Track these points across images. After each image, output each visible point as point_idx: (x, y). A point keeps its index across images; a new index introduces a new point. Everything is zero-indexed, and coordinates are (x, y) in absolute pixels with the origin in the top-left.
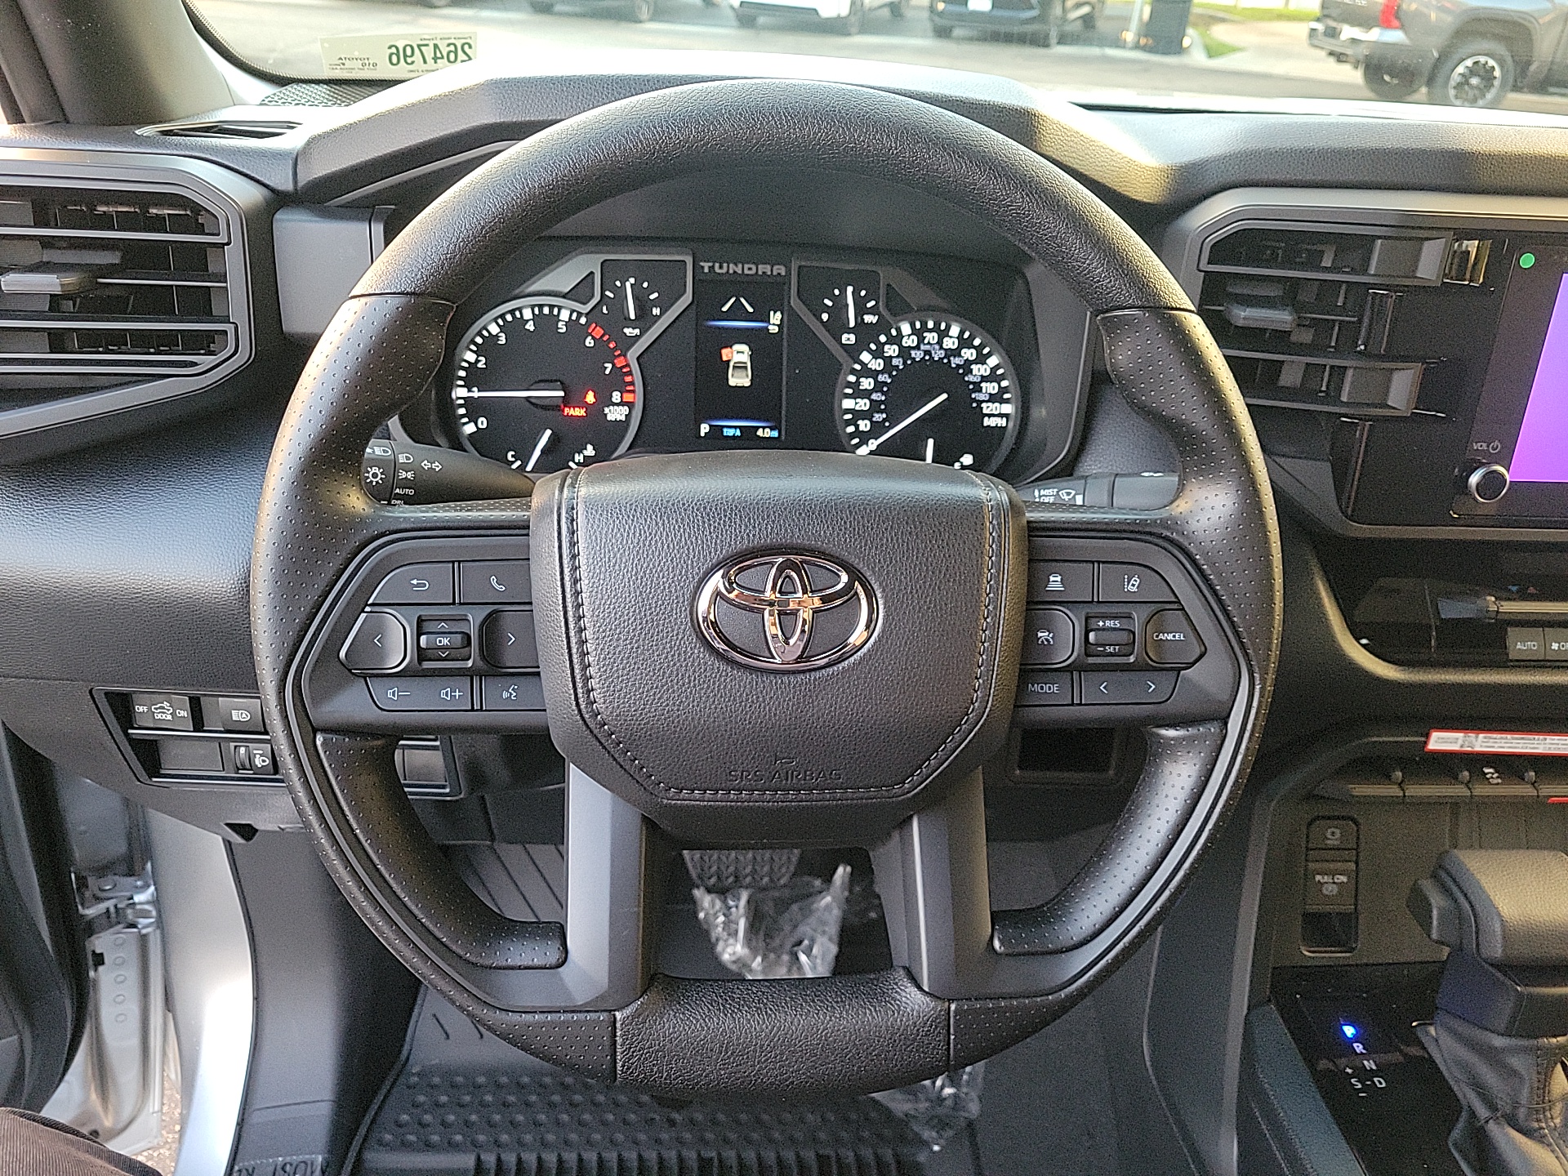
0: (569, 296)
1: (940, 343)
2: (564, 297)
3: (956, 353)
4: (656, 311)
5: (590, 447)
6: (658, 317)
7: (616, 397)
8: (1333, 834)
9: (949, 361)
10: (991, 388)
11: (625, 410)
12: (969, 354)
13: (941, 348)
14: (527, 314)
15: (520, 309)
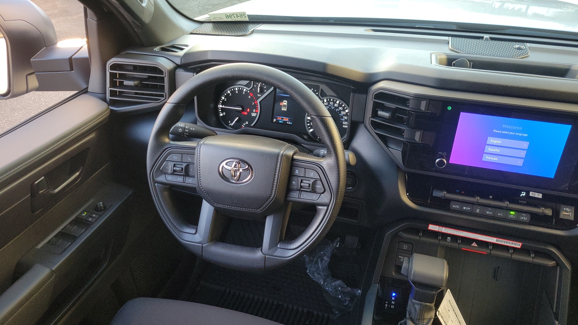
0: (246, 86)
1: (334, 105)
2: (245, 86)
3: (338, 108)
4: (265, 91)
5: (247, 122)
6: (266, 92)
7: (254, 110)
8: (405, 246)
9: (336, 110)
10: (346, 118)
11: (256, 114)
12: (341, 108)
13: (334, 106)
14: (237, 89)
15: (235, 88)
